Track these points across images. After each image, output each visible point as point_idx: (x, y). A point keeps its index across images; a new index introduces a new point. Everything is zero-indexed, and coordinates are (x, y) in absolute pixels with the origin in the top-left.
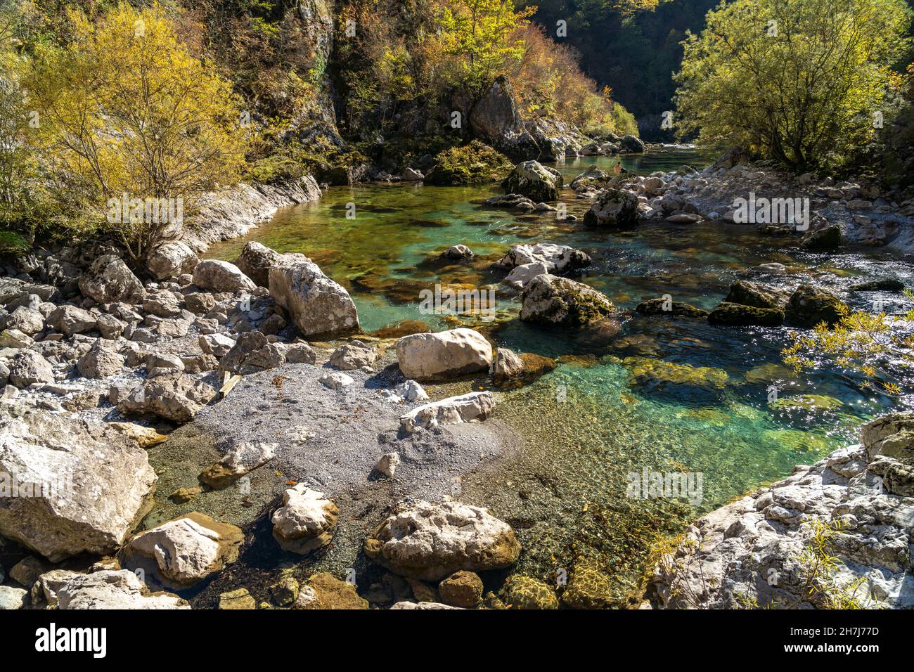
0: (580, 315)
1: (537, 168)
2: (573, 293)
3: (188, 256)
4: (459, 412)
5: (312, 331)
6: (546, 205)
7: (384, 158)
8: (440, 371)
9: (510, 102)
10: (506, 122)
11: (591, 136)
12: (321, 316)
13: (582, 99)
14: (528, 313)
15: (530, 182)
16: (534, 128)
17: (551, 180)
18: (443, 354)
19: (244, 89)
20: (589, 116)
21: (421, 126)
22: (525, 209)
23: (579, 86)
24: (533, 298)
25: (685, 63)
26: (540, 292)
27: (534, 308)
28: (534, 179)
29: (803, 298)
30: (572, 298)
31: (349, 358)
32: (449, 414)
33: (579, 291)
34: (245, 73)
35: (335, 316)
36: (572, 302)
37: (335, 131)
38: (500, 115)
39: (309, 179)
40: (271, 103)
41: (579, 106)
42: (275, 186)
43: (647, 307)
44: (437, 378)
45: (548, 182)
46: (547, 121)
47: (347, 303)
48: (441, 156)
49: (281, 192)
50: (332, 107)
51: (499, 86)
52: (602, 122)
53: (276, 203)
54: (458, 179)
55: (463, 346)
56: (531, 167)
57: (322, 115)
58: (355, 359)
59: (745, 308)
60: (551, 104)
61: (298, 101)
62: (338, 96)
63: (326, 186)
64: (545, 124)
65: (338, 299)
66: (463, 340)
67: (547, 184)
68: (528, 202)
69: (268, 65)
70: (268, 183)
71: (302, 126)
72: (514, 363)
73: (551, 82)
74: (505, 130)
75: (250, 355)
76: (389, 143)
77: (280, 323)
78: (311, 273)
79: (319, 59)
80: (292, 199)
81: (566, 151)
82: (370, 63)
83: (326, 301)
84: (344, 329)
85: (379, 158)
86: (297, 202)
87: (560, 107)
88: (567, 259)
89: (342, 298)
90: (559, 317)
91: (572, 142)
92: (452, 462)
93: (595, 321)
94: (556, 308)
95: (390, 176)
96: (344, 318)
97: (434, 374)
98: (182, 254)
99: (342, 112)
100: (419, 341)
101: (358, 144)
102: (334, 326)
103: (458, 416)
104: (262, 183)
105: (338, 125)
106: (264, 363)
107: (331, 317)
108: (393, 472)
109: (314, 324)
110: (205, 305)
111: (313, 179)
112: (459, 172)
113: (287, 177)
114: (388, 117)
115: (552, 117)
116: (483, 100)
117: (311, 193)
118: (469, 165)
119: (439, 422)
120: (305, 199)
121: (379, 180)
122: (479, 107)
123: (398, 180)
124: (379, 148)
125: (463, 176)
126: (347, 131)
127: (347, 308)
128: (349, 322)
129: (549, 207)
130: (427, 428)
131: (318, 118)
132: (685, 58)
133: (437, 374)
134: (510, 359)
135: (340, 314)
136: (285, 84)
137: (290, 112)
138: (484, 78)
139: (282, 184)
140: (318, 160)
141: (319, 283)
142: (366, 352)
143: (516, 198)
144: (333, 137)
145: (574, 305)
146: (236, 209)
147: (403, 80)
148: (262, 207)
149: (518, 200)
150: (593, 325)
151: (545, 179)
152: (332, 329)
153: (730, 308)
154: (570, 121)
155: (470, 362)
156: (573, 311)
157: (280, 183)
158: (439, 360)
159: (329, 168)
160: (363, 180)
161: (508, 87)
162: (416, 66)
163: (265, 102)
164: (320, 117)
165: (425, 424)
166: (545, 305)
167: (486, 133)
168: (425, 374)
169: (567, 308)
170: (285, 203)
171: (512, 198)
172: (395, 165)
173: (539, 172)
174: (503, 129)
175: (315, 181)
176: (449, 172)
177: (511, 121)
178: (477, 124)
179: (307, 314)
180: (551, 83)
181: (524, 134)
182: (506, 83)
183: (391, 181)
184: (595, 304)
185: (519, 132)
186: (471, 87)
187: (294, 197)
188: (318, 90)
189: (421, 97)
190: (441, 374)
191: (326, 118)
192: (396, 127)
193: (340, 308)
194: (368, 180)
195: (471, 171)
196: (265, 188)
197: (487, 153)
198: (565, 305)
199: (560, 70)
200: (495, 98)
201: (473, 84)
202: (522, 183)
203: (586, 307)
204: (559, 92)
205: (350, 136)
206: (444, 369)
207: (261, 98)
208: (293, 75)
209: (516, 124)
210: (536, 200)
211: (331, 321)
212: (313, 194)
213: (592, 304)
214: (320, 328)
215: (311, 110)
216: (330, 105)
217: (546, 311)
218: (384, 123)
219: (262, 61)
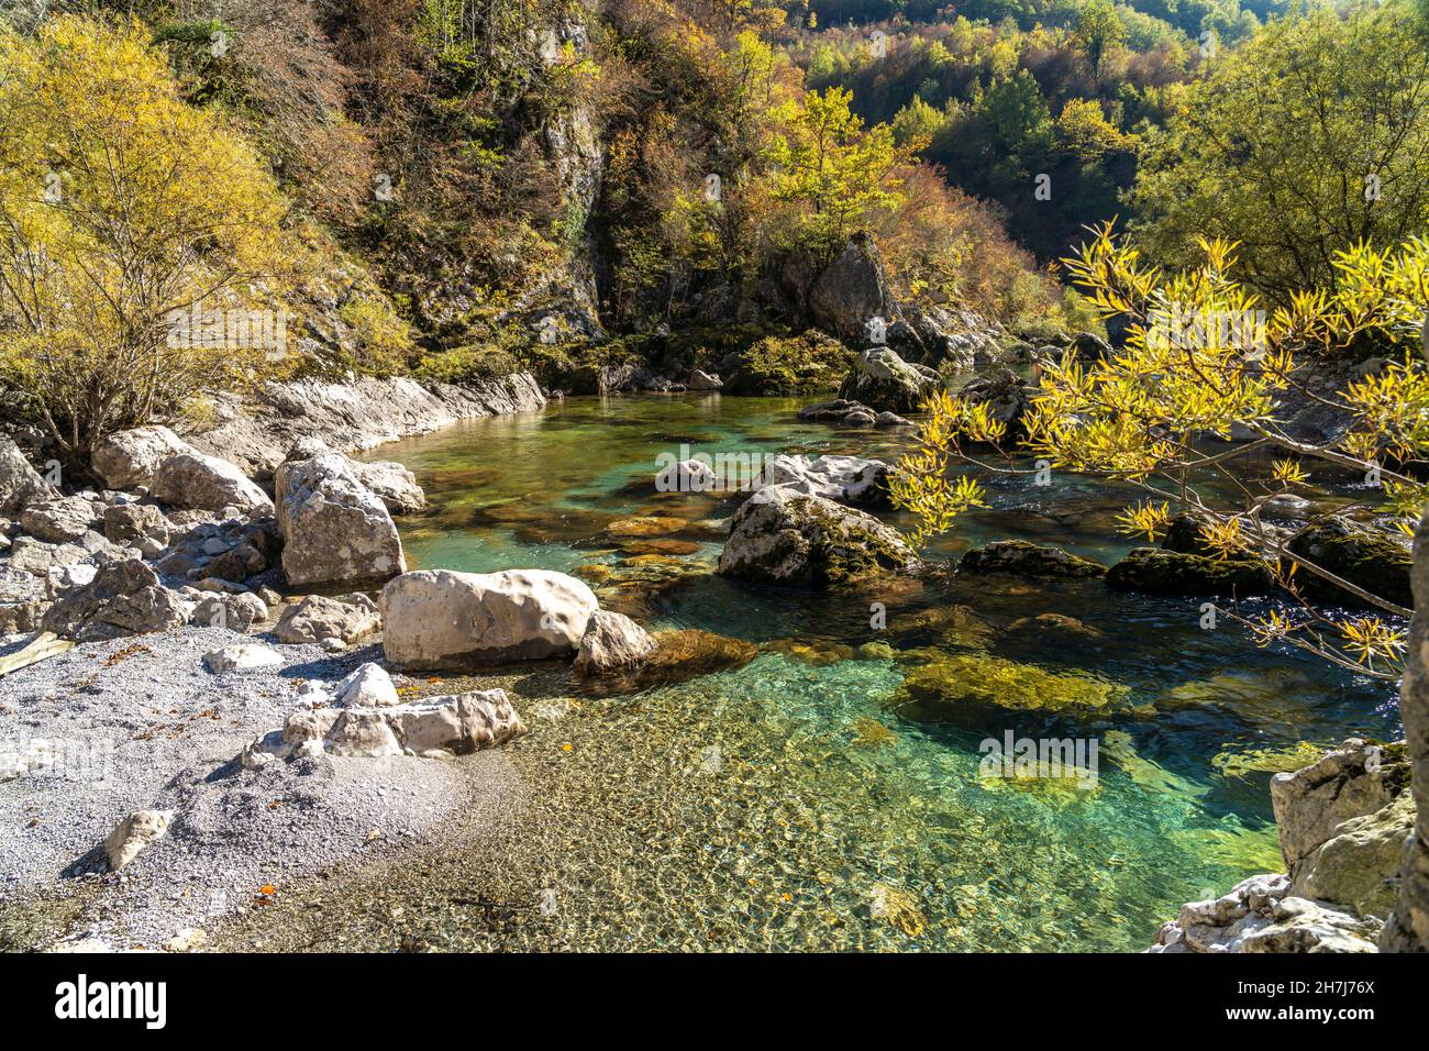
0: (831, 565)
1: (888, 359)
2: (826, 523)
3: (173, 451)
4: (395, 729)
5: (303, 578)
6: (893, 416)
7: (666, 357)
8: (459, 650)
9: (874, 272)
10: (868, 304)
11: (1024, 337)
12: (323, 551)
13: (1011, 280)
14: (731, 561)
15: (875, 381)
16: (919, 316)
17: (913, 379)
18: (470, 615)
19: (450, 249)
20: (1021, 306)
21: (730, 310)
22: (858, 422)
23: (1008, 261)
24: (746, 532)
25: (1141, 176)
26: (761, 521)
27: (744, 551)
28: (881, 376)
29: (1316, 540)
30: (822, 531)
31: (303, 620)
32: (363, 732)
33: (840, 520)
34: (452, 224)
35: (354, 551)
36: (818, 539)
37: (593, 315)
38: (858, 292)
39: (524, 381)
40: (491, 270)
41: (1006, 290)
42: (462, 387)
43: (983, 557)
44: (450, 664)
45: (908, 382)
46: (947, 311)
47: (380, 528)
48: (753, 353)
49: (470, 395)
50: (593, 282)
51: (856, 247)
52: (1045, 316)
53: (458, 412)
54: (775, 387)
55: (519, 601)
56: (878, 357)
57: (572, 290)
58: (314, 623)
59: (1184, 559)
60: (955, 285)
61: (534, 267)
62: (605, 266)
63: (560, 394)
64: (944, 315)
65: (362, 518)
66: (525, 591)
67: (904, 385)
68: (868, 412)
69: (488, 213)
70: (453, 381)
71: (534, 305)
72: (621, 641)
73: (954, 250)
74: (866, 317)
75: (110, 604)
76: (675, 335)
77: (252, 561)
78: (321, 468)
79: (575, 210)
80: (486, 407)
81: (975, 356)
82: (656, 217)
83: (336, 522)
84: (371, 578)
85: (658, 358)
86: (495, 413)
87: (971, 290)
88: (867, 481)
89: (369, 519)
90: (788, 567)
91: (987, 343)
92: (283, 844)
93: (864, 577)
94: (787, 549)
95: (669, 383)
96: (371, 557)
97: (444, 657)
98: (159, 445)
99: (606, 289)
100: (420, 584)
101: (630, 337)
102: (351, 571)
103: (391, 740)
104: (442, 379)
105: (600, 309)
106: (135, 622)
107: (345, 553)
108: (126, 859)
109: (307, 565)
110: (138, 526)
111: (530, 378)
112: (777, 376)
113: (486, 374)
114: (679, 296)
115: (957, 305)
116: (829, 269)
117: (522, 399)
118: (795, 365)
119: (329, 748)
120: (509, 409)
121: (652, 389)
122: (822, 280)
123: (681, 390)
124: (659, 344)
125: (783, 383)
126: (613, 317)
127: (379, 537)
128: (382, 564)
129: (899, 419)
130: (289, 760)
131: (564, 294)
132: (1139, 165)
133: (453, 657)
134: (614, 632)
135: (364, 547)
136: (515, 243)
137: (520, 284)
138: (831, 237)
139: (476, 384)
140: (553, 355)
141: (328, 487)
142: (347, 611)
143: (847, 407)
144: (585, 322)
145: (820, 546)
146: (373, 412)
147: (701, 237)
148: (426, 414)
149: (851, 409)
150: (854, 585)
151: (902, 376)
152: (346, 577)
153: (1152, 559)
154: (988, 312)
155: (532, 636)
156: (818, 556)
157: (471, 383)
158: (459, 626)
159: (569, 368)
160: (625, 389)
161: (871, 249)
162: (731, 224)
163: (482, 268)
164: (568, 293)
165: (286, 750)
166: (765, 545)
167: (832, 319)
168: (426, 656)
169: (804, 551)
170: (474, 413)
171: (840, 406)
172: (680, 366)
173: (891, 366)
174: (863, 315)
175: (534, 383)
176: (760, 376)
177: (877, 304)
178: (820, 306)
179: (297, 544)
180: (953, 253)
181: (898, 324)
182: (867, 243)
183: (670, 390)
184: (870, 547)
185: (891, 321)
186: (812, 250)
187: (491, 404)
188: (569, 254)
189: (739, 269)
190: (463, 656)
191: (579, 295)
192: (693, 313)
193: (365, 536)
194: (634, 388)
195: (798, 375)
196: (445, 388)
197: (830, 349)
198: (804, 544)
199: (971, 235)
200: (849, 266)
201: (814, 245)
202: (861, 383)
203: (847, 549)
204: (971, 268)
205: (616, 324)
206: (471, 647)
207: (476, 263)
208: (525, 227)
209: (885, 308)
210: (879, 409)
211: (343, 561)
212: (528, 402)
213: (863, 546)
214: (319, 573)
215: (553, 283)
216: (589, 277)
217: (765, 556)
218: (673, 306)
219: (480, 207)
